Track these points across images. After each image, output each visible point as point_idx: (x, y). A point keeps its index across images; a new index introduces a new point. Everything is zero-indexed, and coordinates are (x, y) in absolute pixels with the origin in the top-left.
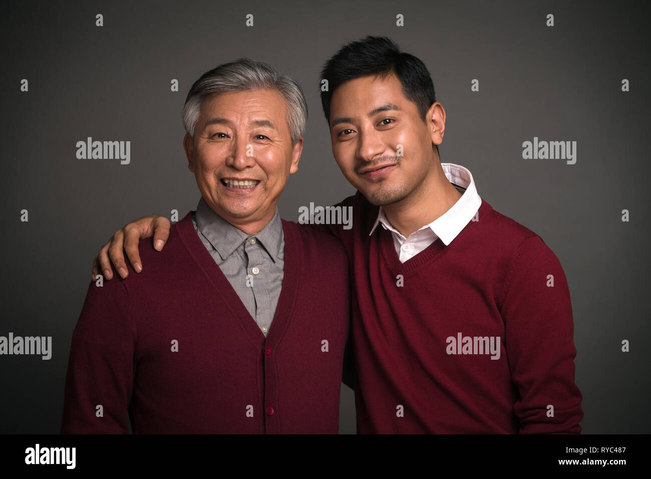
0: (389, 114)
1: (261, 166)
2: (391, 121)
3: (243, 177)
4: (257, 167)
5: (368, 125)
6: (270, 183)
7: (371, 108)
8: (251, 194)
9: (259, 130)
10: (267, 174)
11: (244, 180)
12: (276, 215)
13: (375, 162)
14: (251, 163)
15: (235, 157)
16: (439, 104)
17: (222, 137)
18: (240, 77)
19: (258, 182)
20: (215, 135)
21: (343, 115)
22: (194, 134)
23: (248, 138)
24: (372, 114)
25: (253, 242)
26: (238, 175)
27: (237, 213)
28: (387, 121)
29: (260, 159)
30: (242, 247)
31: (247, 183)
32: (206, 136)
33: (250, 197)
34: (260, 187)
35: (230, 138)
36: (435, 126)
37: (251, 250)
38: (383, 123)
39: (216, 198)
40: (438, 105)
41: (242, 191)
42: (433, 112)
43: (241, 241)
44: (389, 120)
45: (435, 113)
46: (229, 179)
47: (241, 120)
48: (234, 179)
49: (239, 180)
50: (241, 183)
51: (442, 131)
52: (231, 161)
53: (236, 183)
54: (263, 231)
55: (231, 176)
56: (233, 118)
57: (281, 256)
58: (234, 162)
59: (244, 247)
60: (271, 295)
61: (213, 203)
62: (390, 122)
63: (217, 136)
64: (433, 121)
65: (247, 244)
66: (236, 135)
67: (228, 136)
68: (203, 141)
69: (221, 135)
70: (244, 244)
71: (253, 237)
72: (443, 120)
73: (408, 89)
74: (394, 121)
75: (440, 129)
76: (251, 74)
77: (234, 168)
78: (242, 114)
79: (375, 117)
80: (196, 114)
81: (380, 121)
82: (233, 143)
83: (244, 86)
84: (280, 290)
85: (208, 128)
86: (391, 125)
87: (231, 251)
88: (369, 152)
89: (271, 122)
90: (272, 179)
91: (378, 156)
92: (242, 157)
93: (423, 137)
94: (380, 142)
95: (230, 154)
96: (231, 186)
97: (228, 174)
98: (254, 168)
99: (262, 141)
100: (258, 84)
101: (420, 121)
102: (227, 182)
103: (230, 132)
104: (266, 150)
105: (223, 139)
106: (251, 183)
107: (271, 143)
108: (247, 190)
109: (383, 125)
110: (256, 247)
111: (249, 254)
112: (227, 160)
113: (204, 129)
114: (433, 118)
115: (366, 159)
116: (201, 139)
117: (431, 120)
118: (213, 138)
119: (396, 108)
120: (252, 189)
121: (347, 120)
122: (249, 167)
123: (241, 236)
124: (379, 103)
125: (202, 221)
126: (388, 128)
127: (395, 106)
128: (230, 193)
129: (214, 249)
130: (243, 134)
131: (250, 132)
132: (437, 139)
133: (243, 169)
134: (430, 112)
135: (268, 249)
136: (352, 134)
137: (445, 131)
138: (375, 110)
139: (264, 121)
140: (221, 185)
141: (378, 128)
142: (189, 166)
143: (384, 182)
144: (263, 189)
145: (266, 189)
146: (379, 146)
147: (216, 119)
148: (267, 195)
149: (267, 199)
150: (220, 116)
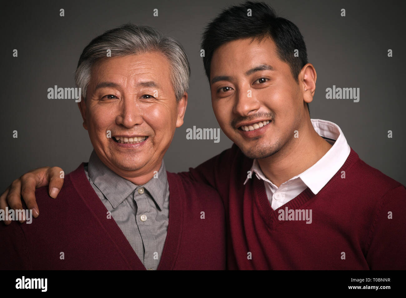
0: (265, 73)
1: (148, 123)
2: (267, 80)
3: (132, 135)
4: (145, 124)
5: (244, 83)
6: (157, 139)
7: (248, 68)
8: (140, 149)
9: (144, 91)
10: (154, 131)
11: (133, 137)
12: (162, 167)
13: (250, 117)
14: (139, 121)
15: (123, 115)
16: (311, 65)
17: (112, 98)
18: (126, 43)
19: (146, 137)
20: (105, 96)
21: (222, 74)
22: (86, 95)
23: (135, 98)
24: (248, 73)
25: (142, 191)
26: (127, 133)
27: (128, 166)
28: (262, 80)
29: (147, 116)
30: (131, 196)
31: (136, 140)
32: (97, 98)
33: (140, 151)
34: (148, 142)
35: (119, 99)
36: (306, 85)
37: (140, 199)
38: (258, 82)
39: (109, 153)
40: (310, 67)
41: (132, 146)
42: (305, 73)
43: (130, 191)
44: (265, 79)
45: (307, 74)
46: (120, 136)
47: (128, 82)
48: (124, 137)
49: (128, 137)
50: (131, 140)
51: (313, 90)
52: (120, 120)
53: (126, 140)
54: (151, 182)
55: (121, 134)
56: (120, 80)
57: (166, 204)
58: (123, 121)
59: (133, 196)
60: (158, 240)
61: (106, 157)
62: (265, 81)
63: (107, 97)
64: (305, 81)
65: (136, 193)
66: (123, 96)
67: (115, 97)
68: (95, 103)
69: (110, 97)
70: (133, 193)
71: (142, 187)
72: (314, 80)
73: (282, 51)
74: (269, 79)
75: (311, 89)
76: (135, 39)
77: (123, 126)
78: (129, 77)
79: (251, 76)
80: (87, 77)
81: (256, 79)
82: (122, 102)
83: (129, 51)
84: (165, 235)
85: (98, 91)
86: (265, 84)
87: (121, 200)
88: (245, 108)
89: (156, 82)
90: (159, 134)
91: (253, 112)
92: (130, 116)
93: (296, 95)
94: (255, 99)
95: (119, 113)
96: (122, 142)
97: (119, 132)
98: (142, 125)
99: (148, 100)
100: (142, 47)
101: (294, 81)
102: (118, 139)
103: (118, 94)
104: (153, 108)
105: (112, 100)
106: (140, 139)
107: (156, 101)
108: (136, 145)
109: (259, 84)
110: (144, 196)
111: (138, 203)
112: (116, 119)
113: (94, 92)
114: (305, 78)
115: (242, 115)
116: (92, 100)
117: (303, 80)
118: (104, 99)
119: (271, 68)
120: (142, 144)
121: (226, 79)
122: (137, 125)
123: (130, 187)
124: (255, 63)
125: (94, 171)
126: (263, 86)
127: (270, 66)
128: (122, 149)
129: (105, 198)
130: (131, 95)
131: (136, 93)
132: (308, 97)
133: (132, 127)
134: (302, 73)
135: (155, 198)
136: (230, 92)
137: (315, 90)
138: (252, 70)
139: (148, 82)
140: (113, 142)
141: (253, 86)
142: (84, 124)
143: (260, 140)
144: (151, 144)
145: (154, 144)
146: (254, 103)
147: (105, 83)
148: (155, 149)
149: (156, 153)
150: (109, 80)
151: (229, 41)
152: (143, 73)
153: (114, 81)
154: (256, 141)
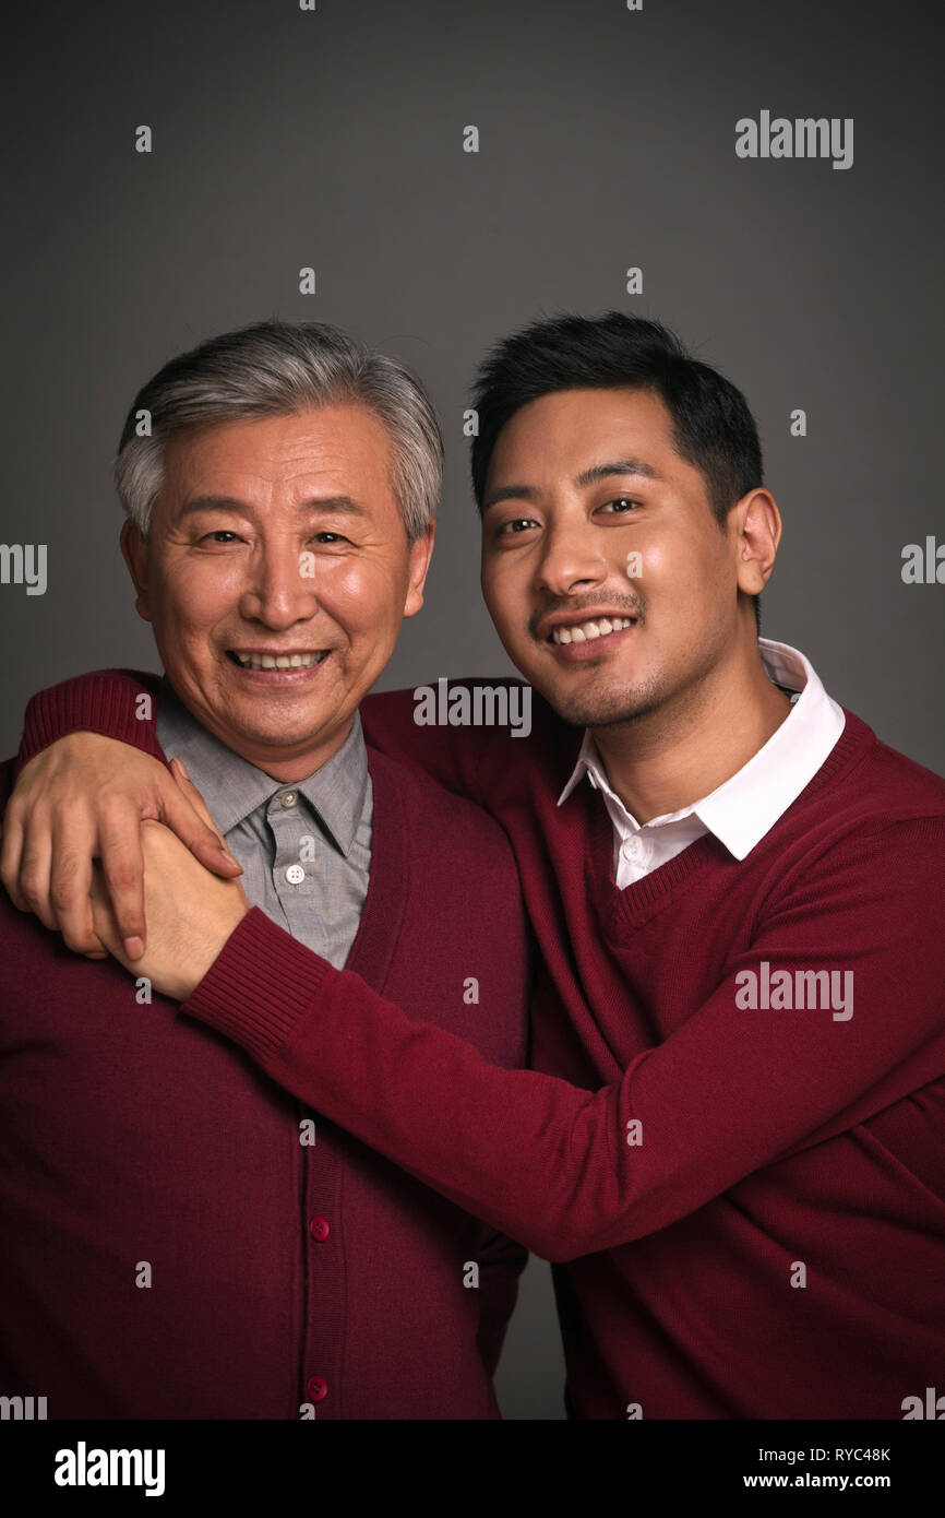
0: (633, 483)
1: (332, 614)
2: (633, 505)
3: (286, 648)
4: (322, 618)
5: (572, 503)
6: (355, 658)
7: (586, 465)
8: (308, 685)
9: (323, 522)
10: (350, 637)
11: (289, 654)
12: (354, 735)
13: (580, 602)
14: (306, 608)
15: (263, 595)
16: (768, 494)
17: (227, 540)
18: (269, 381)
19: (324, 654)
20: (208, 536)
21: (513, 479)
22: (151, 527)
23: (295, 546)
24: (585, 479)
25: (291, 800)
26: (273, 644)
27: (273, 734)
28: (623, 504)
29: (329, 595)
30: (262, 812)
31: (296, 661)
32: (184, 539)
33: (306, 694)
34: (329, 667)
35: (247, 543)
36: (748, 549)
37: (284, 822)
38: (610, 509)
39: (216, 697)
40: (763, 496)
41: (286, 679)
42: (749, 512)
43: (261, 798)
44: (629, 503)
45: (754, 518)
46: (250, 652)
47: (275, 497)
48: (263, 653)
49: (275, 655)
50: (283, 663)
51: (766, 564)
52: (254, 606)
53: (269, 663)
54: (319, 775)
55: (256, 646)
56: (254, 491)
57: (365, 834)
58: (262, 613)
59: (266, 812)
61: (207, 706)
62: (629, 507)
63: (213, 536)
64: (746, 535)
65: (275, 804)
66: (262, 538)
67: (240, 539)
68: (176, 552)
69: (222, 536)
70: (267, 804)
71: (294, 787)
72: (774, 539)
73: (688, 437)
74: (640, 505)
75: (764, 560)
76: (293, 368)
77: (262, 625)
78: (278, 484)
79: (592, 488)
80: (154, 476)
81: (606, 502)
82: (258, 557)
83: (277, 403)
85: (188, 520)
86: (629, 515)
87: (233, 822)
88: (563, 572)
90: (362, 646)
91: (586, 588)
92: (282, 597)
93: (713, 564)
94: (598, 553)
95: (250, 586)
96: (256, 667)
97: (245, 640)
98: (314, 620)
99: (333, 548)
100: (314, 393)
101: (713, 521)
102: (244, 659)
103: (245, 527)
104: (343, 570)
105: (229, 547)
106: (307, 661)
107: (355, 551)
108: (296, 676)
109: (611, 514)
110: (294, 813)
111: (275, 832)
112: (241, 604)
113: (177, 521)
114: (748, 530)
115: (555, 589)
116: (170, 544)
117: (741, 532)
118: (204, 543)
119: (649, 472)
120: (311, 672)
121: (523, 493)
122: (301, 620)
123: (261, 786)
124: (603, 456)
126: (621, 520)
128: (253, 685)
130: (282, 536)
131: (298, 528)
132: (751, 581)
133: (289, 627)
134: (740, 510)
135: (328, 821)
136: (533, 533)
138: (595, 471)
139: (334, 499)
140: (229, 666)
141: (595, 519)
142: (138, 604)
143: (605, 668)
144: (339, 670)
145: (346, 671)
146: (594, 561)
147: (209, 499)
148: (349, 686)
149: (349, 696)
150: (219, 491)
151: (545, 390)
152: (319, 472)
153: (236, 495)
154: (593, 671)
